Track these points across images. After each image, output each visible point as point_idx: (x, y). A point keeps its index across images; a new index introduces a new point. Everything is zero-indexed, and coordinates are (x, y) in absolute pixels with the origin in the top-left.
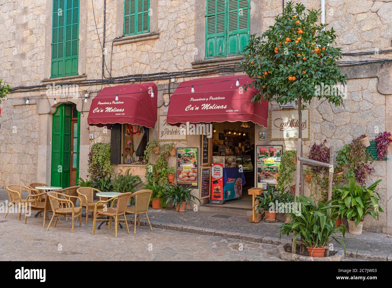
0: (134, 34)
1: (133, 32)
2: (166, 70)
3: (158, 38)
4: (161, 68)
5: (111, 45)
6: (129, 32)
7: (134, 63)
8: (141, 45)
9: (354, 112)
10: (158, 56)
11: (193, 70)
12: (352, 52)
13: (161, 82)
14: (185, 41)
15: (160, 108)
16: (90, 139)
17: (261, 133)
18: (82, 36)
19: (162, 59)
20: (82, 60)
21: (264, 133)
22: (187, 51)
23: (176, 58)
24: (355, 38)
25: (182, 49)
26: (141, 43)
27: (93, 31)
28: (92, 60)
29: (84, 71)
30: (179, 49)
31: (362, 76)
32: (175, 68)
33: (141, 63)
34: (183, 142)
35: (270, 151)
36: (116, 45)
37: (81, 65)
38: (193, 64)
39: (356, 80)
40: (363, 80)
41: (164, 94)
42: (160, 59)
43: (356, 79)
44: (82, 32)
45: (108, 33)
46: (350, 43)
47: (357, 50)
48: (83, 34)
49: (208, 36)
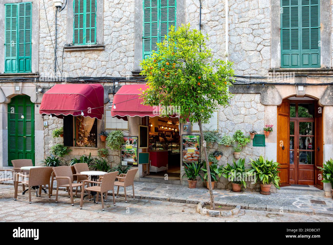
0: (82, 44)
1: (81, 42)
2: (111, 75)
3: (103, 50)
4: (107, 73)
5: (63, 51)
6: (79, 42)
7: (82, 67)
8: (89, 53)
9: (246, 115)
10: (104, 63)
11: (133, 77)
12: (245, 76)
13: (107, 84)
14: (127, 54)
15: (106, 105)
16: (44, 126)
17: (185, 127)
18: (35, 41)
19: (107, 66)
20: (35, 61)
21: (187, 127)
22: (127, 62)
23: (119, 66)
24: (247, 67)
25: (124, 60)
26: (89, 52)
27: (45, 37)
28: (44, 61)
29: (37, 69)
30: (121, 60)
31: (251, 92)
32: (118, 74)
33: (89, 68)
34: (125, 131)
35: (129, 140)
36: (67, 52)
37: (34, 65)
38: (133, 73)
39: (248, 95)
40: (252, 94)
41: (109, 94)
42: (106, 66)
43: (248, 93)
44: (34, 37)
45: (59, 40)
46: (244, 69)
47: (248, 75)
48: (36, 39)
49: (145, 53)
